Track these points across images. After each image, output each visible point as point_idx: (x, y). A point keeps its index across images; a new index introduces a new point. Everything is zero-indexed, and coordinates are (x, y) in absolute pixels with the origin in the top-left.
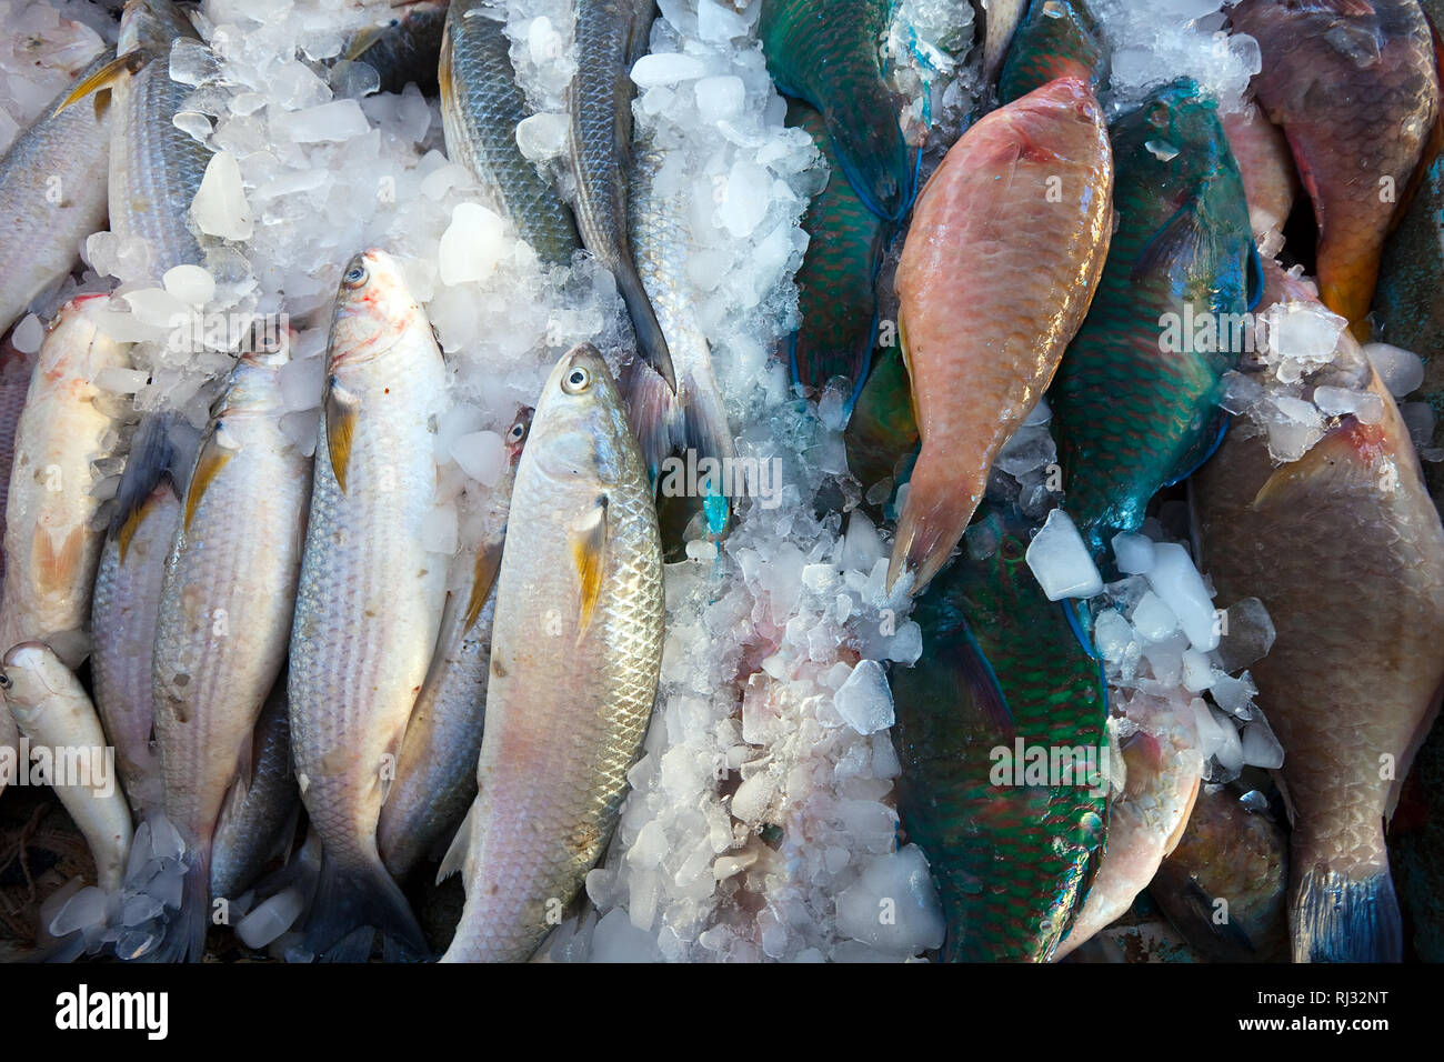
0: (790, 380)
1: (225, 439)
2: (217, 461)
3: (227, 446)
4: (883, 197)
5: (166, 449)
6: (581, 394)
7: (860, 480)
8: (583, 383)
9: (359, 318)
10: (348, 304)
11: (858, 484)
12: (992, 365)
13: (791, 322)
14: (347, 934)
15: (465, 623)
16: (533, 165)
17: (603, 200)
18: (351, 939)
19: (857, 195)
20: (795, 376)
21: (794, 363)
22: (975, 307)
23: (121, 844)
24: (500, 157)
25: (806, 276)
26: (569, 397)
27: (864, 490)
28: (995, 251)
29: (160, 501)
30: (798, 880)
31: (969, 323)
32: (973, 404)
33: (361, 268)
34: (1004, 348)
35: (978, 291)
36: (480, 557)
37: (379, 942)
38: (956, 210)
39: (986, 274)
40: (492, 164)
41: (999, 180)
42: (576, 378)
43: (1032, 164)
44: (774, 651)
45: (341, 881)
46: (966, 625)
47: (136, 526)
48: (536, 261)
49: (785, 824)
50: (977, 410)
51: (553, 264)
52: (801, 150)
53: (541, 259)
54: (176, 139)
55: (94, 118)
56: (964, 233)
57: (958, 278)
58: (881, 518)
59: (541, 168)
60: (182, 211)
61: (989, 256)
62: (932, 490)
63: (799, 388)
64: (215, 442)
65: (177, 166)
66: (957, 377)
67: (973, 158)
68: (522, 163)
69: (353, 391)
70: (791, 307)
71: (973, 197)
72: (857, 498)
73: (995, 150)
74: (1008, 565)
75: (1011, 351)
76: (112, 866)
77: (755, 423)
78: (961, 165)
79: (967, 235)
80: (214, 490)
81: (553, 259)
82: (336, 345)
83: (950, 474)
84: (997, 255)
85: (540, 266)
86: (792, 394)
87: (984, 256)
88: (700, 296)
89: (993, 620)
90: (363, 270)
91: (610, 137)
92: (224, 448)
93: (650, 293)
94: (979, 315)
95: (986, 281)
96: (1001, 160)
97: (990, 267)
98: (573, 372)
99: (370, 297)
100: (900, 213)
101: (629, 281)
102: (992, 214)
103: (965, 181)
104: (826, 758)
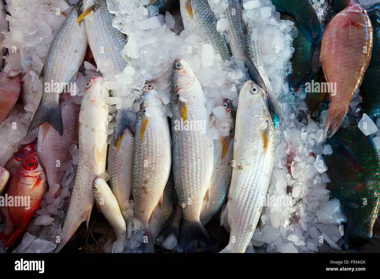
0: (290, 87)
1: (147, 114)
2: (147, 121)
3: (149, 117)
4: (313, 38)
5: (127, 119)
6: (257, 94)
7: (311, 111)
8: (257, 91)
9: (183, 78)
10: (179, 74)
11: (310, 112)
12: (351, 79)
13: (290, 72)
14: (190, 242)
15: (221, 157)
16: (219, 33)
17: (241, 42)
18: (192, 243)
19: (307, 38)
20: (291, 85)
21: (290, 82)
22: (346, 65)
23: (125, 228)
24: (210, 31)
25: (293, 59)
26: (253, 95)
27: (312, 114)
28: (350, 50)
29: (126, 134)
30: (306, 211)
31: (345, 69)
32: (347, 89)
33: (180, 63)
34: (354, 74)
35: (347, 60)
36: (223, 140)
37: (199, 243)
38: (337, 40)
39: (349, 56)
40: (208, 33)
41: (347, 31)
42: (254, 90)
43: (355, 27)
44: (295, 155)
45: (188, 229)
46: (344, 144)
47: (120, 141)
48: (222, 59)
49: (303, 198)
50: (348, 91)
51: (226, 60)
52: (290, 26)
53: (223, 58)
54: (113, 30)
55: (78, 26)
56: (341, 46)
57: (341, 57)
58: (317, 119)
59: (221, 34)
60: (119, 51)
61: (349, 51)
62: (335, 111)
63: (292, 89)
64: (145, 116)
65: (115, 38)
66: (342, 83)
67: (337, 26)
68: (216, 32)
69: (185, 98)
70: (290, 68)
71: (341, 36)
72: (310, 115)
73: (344, 24)
74: (353, 128)
75: (356, 75)
76: (123, 234)
77: (281, 99)
78: (334, 28)
79: (342, 46)
80: (147, 129)
81: (226, 59)
82: (178, 85)
83: (340, 107)
84: (351, 51)
85: (222, 60)
86: (290, 90)
87: (348, 52)
88: (267, 66)
89: (351, 142)
90: (180, 64)
91: (241, 25)
92: (147, 117)
93: (256, 66)
94: (348, 66)
95: (349, 58)
96: (346, 26)
97: (350, 54)
98: (253, 88)
99: (185, 72)
100: (318, 42)
101: (249, 63)
102: (348, 40)
103: (337, 32)
104: (311, 181)
